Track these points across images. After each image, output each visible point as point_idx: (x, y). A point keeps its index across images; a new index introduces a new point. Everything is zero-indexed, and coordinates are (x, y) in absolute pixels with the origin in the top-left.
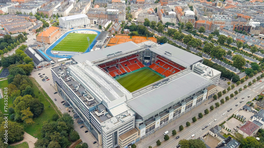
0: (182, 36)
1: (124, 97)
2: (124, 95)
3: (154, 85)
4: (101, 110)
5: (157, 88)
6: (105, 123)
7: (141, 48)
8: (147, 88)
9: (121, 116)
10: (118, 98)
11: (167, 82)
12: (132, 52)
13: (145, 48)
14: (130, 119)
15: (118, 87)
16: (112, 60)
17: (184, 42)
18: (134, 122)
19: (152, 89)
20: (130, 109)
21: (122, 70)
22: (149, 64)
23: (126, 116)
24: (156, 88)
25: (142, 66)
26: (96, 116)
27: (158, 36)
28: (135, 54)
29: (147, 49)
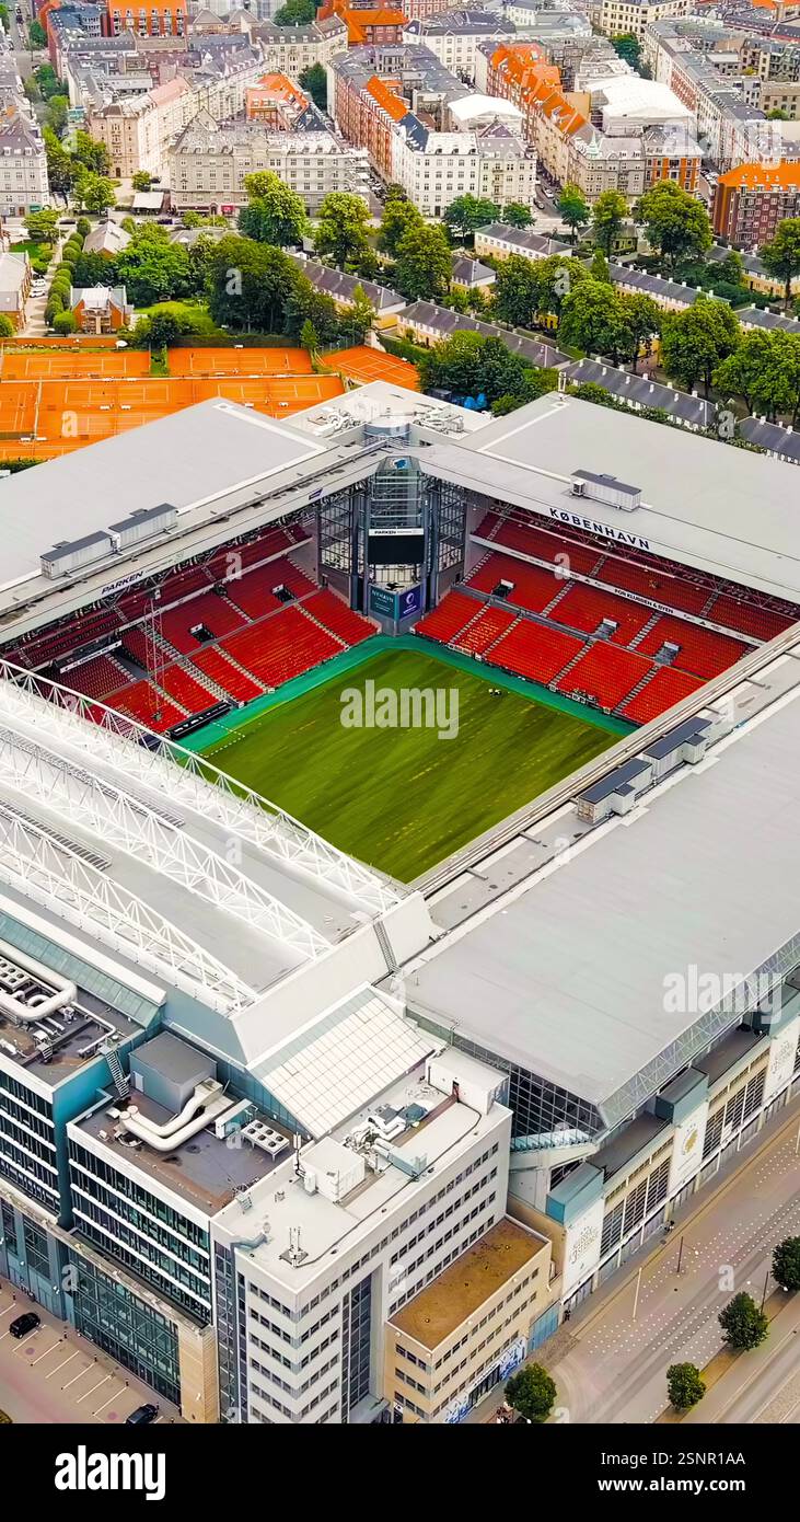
0: (644, 321)
1: (365, 936)
2: (357, 916)
3: (592, 793)
4: (183, 1091)
5: (627, 821)
6: (247, 1207)
7: (332, 460)
8: (530, 833)
9: (379, 1121)
10: (318, 952)
11: (694, 752)
12: (267, 505)
13: (372, 453)
14: (471, 1140)
15: (272, 844)
16: (98, 595)
17: (673, 372)
18: (501, 1160)
19: (579, 837)
20: (439, 1045)
21: (178, 682)
22: (416, 601)
23: (425, 1117)
24: (615, 821)
25: (356, 632)
26: (143, 1156)
27: (410, 334)
28: (291, 517)
29: (392, 465)
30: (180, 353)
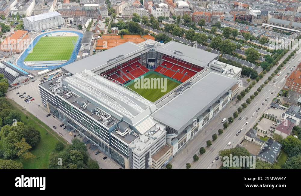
0: (183, 32)
1: (148, 109)
2: (147, 107)
3: (177, 91)
4: (125, 129)
5: (181, 95)
6: (133, 143)
7: (144, 49)
8: (169, 96)
9: (150, 132)
10: (142, 111)
11: (190, 86)
12: (136, 55)
13: (149, 48)
14: (161, 135)
15: (136, 98)
17: (187, 38)
18: (165, 137)
19: (175, 97)
20: (157, 123)
22: (154, 67)
23: (156, 132)
24: (180, 95)
25: (147, 71)
26: (120, 137)
27: (154, 33)
28: (139, 56)
29: (151, 50)
30: (125, 36)
